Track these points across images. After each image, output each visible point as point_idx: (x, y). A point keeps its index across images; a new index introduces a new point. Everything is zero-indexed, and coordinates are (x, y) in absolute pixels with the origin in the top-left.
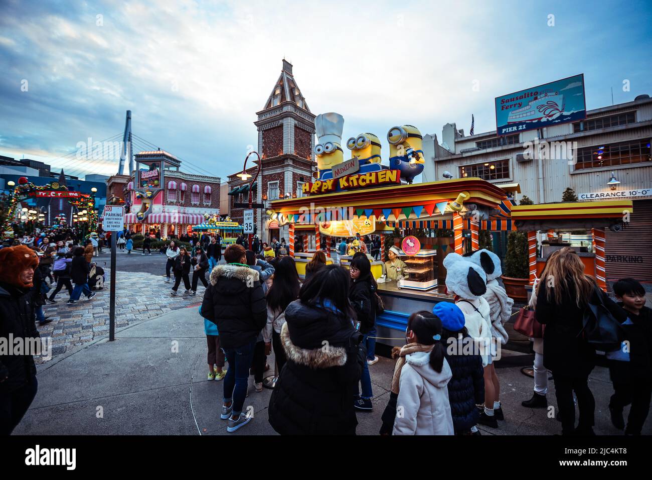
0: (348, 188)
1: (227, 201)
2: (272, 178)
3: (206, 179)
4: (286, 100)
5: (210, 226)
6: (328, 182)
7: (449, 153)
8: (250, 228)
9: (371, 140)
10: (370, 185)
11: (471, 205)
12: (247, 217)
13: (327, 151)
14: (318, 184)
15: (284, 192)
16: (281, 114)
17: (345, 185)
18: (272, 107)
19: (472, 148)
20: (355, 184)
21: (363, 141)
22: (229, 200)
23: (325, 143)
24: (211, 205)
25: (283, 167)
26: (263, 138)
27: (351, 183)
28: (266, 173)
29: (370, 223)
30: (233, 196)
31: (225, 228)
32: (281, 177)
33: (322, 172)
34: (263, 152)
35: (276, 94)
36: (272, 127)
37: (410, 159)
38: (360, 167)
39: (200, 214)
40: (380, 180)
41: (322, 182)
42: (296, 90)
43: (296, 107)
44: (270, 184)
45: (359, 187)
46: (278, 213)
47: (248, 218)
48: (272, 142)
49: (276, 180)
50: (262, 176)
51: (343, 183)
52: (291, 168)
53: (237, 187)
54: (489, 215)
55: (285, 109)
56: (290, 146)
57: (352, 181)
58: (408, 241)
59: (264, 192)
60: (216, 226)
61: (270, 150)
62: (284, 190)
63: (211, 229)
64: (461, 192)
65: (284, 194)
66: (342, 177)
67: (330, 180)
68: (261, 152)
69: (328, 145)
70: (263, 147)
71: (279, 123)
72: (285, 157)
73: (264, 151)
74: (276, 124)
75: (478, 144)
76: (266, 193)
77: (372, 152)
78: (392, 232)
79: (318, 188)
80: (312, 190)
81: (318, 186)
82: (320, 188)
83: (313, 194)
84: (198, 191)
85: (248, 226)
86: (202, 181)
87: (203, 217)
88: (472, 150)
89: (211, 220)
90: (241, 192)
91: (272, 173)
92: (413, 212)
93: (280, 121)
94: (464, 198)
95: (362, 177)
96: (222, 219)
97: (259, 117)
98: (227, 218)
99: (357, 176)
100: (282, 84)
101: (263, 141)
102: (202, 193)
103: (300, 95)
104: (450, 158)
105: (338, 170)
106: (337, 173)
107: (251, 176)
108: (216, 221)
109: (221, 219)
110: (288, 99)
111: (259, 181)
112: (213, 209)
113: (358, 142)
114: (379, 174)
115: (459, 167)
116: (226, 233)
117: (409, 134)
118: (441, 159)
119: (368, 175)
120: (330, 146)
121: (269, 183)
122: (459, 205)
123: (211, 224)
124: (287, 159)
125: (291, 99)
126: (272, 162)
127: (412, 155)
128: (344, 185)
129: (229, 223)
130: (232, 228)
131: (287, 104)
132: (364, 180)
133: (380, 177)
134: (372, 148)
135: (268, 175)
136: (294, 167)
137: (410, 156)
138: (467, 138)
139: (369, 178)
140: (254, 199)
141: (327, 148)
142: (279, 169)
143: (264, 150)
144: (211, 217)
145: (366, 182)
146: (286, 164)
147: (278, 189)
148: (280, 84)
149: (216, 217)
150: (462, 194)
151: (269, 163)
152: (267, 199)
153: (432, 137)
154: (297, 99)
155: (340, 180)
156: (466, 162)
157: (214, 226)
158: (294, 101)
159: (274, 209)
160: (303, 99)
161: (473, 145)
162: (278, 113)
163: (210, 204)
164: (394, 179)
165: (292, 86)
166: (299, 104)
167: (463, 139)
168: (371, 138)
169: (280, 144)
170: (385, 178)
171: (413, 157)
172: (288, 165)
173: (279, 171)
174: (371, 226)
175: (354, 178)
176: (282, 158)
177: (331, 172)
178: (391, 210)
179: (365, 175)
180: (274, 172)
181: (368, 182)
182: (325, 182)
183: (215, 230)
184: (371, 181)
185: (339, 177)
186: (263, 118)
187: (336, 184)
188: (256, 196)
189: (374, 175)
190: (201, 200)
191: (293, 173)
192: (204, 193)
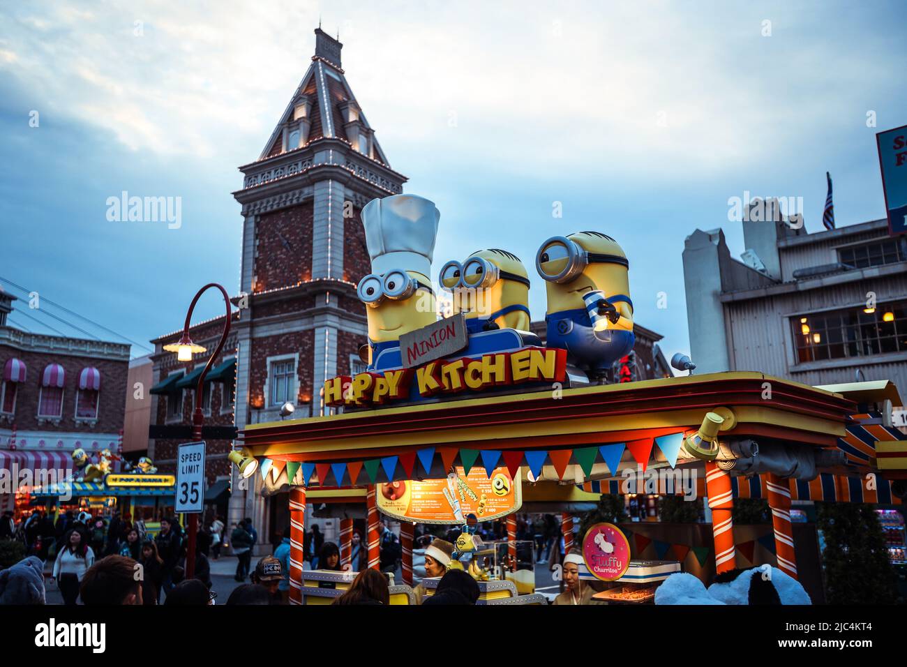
0: (440, 394)
1: (148, 412)
2: (278, 345)
3: (88, 349)
4: (322, 135)
5: (89, 487)
6: (388, 375)
7: (761, 277)
8: (193, 497)
9: (500, 267)
10: (492, 388)
11: (743, 444)
12: (188, 463)
13: (392, 294)
14: (363, 382)
15: (312, 387)
16: (308, 171)
17: (432, 387)
18: (284, 151)
19: (826, 266)
20: (456, 384)
21: (480, 270)
22: (152, 408)
23: (386, 272)
24: (98, 423)
25: (311, 315)
26: (257, 236)
27: (445, 381)
28: (262, 332)
29: (508, 486)
30: (166, 398)
31: (134, 492)
32: (304, 343)
33: (378, 347)
34: (256, 273)
35: (296, 118)
36: (282, 205)
37: (594, 317)
38: (469, 339)
39: (59, 452)
40: (518, 376)
41: (374, 377)
42: (351, 108)
43: (349, 154)
44: (273, 363)
45: (465, 392)
46: (261, 460)
47: (190, 470)
48: (281, 246)
49: (292, 351)
50: (252, 339)
51: (425, 380)
52: (332, 320)
53: (179, 371)
54: (817, 466)
55: (320, 159)
56: (332, 258)
57: (448, 375)
58: (599, 538)
59: (256, 386)
60: (107, 487)
61: (275, 268)
62: (312, 380)
63: (90, 495)
64: (712, 409)
65: (312, 391)
66: (424, 365)
67: (394, 372)
68: (251, 273)
69: (394, 278)
70: (256, 260)
71: (303, 196)
72: (317, 289)
73: (260, 271)
74: (294, 198)
75: (844, 254)
76: (262, 390)
77: (503, 299)
78: (594, 506)
79: (364, 392)
80: (349, 397)
81: (365, 387)
82: (369, 393)
83: (351, 407)
84: (60, 383)
85: (189, 492)
86: (74, 354)
87: (69, 459)
88: (825, 270)
89: (93, 470)
90: (190, 386)
91: (281, 332)
92: (600, 460)
93: (306, 190)
94: (717, 425)
95: (473, 366)
96: (128, 466)
97: (248, 179)
98: (143, 463)
99: (459, 364)
100: (311, 91)
101: (257, 242)
102: (72, 388)
103: (361, 121)
104: (762, 293)
105: (415, 345)
106: (413, 353)
107: (205, 350)
108: (106, 470)
109: (123, 465)
110: (329, 133)
111: (242, 355)
112: (101, 436)
113: (468, 274)
114: (515, 358)
115: (791, 318)
116: (136, 510)
117: (589, 254)
118: (739, 296)
119: (486, 360)
120: (399, 281)
121: (269, 360)
122: (706, 444)
123: (91, 482)
124: (323, 293)
125: (337, 132)
126: (281, 302)
127: (597, 309)
128: (427, 387)
129: (146, 478)
130: (156, 493)
131: (325, 144)
132: (477, 374)
133: (516, 366)
134: (504, 289)
135: (267, 338)
136: (341, 316)
137: (593, 313)
138: (811, 239)
139: (489, 367)
140: (225, 407)
141: (392, 286)
142: (298, 323)
143: (258, 268)
144: (94, 459)
145: (481, 378)
146: (319, 306)
147: (296, 377)
148: (308, 93)
149: (108, 458)
150: (712, 416)
151: (272, 303)
152: (262, 407)
153: (710, 237)
154: (352, 131)
155: (420, 372)
156: (808, 306)
157: (101, 487)
158: (346, 138)
159: (250, 447)
160: (369, 133)
161: (831, 258)
162: (300, 169)
163: (93, 420)
164: (549, 372)
165: (341, 97)
166: (358, 146)
167: (800, 240)
168: (501, 263)
169: (303, 252)
170: (528, 368)
171: (600, 313)
172: (326, 311)
173: (298, 326)
174: (511, 494)
175: (452, 368)
176: (309, 290)
177: (397, 349)
178: (544, 454)
179: (480, 360)
180: (286, 331)
181: (486, 379)
182: (382, 376)
183: (104, 500)
184: (493, 375)
185: (416, 363)
186: (260, 182)
187: (408, 382)
188: (233, 396)
189: (500, 359)
190: (69, 409)
191: (340, 331)
192: (77, 387)
